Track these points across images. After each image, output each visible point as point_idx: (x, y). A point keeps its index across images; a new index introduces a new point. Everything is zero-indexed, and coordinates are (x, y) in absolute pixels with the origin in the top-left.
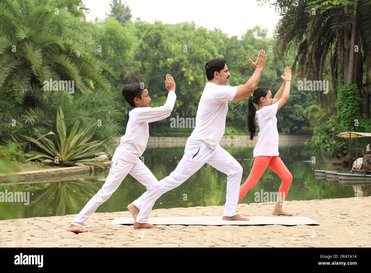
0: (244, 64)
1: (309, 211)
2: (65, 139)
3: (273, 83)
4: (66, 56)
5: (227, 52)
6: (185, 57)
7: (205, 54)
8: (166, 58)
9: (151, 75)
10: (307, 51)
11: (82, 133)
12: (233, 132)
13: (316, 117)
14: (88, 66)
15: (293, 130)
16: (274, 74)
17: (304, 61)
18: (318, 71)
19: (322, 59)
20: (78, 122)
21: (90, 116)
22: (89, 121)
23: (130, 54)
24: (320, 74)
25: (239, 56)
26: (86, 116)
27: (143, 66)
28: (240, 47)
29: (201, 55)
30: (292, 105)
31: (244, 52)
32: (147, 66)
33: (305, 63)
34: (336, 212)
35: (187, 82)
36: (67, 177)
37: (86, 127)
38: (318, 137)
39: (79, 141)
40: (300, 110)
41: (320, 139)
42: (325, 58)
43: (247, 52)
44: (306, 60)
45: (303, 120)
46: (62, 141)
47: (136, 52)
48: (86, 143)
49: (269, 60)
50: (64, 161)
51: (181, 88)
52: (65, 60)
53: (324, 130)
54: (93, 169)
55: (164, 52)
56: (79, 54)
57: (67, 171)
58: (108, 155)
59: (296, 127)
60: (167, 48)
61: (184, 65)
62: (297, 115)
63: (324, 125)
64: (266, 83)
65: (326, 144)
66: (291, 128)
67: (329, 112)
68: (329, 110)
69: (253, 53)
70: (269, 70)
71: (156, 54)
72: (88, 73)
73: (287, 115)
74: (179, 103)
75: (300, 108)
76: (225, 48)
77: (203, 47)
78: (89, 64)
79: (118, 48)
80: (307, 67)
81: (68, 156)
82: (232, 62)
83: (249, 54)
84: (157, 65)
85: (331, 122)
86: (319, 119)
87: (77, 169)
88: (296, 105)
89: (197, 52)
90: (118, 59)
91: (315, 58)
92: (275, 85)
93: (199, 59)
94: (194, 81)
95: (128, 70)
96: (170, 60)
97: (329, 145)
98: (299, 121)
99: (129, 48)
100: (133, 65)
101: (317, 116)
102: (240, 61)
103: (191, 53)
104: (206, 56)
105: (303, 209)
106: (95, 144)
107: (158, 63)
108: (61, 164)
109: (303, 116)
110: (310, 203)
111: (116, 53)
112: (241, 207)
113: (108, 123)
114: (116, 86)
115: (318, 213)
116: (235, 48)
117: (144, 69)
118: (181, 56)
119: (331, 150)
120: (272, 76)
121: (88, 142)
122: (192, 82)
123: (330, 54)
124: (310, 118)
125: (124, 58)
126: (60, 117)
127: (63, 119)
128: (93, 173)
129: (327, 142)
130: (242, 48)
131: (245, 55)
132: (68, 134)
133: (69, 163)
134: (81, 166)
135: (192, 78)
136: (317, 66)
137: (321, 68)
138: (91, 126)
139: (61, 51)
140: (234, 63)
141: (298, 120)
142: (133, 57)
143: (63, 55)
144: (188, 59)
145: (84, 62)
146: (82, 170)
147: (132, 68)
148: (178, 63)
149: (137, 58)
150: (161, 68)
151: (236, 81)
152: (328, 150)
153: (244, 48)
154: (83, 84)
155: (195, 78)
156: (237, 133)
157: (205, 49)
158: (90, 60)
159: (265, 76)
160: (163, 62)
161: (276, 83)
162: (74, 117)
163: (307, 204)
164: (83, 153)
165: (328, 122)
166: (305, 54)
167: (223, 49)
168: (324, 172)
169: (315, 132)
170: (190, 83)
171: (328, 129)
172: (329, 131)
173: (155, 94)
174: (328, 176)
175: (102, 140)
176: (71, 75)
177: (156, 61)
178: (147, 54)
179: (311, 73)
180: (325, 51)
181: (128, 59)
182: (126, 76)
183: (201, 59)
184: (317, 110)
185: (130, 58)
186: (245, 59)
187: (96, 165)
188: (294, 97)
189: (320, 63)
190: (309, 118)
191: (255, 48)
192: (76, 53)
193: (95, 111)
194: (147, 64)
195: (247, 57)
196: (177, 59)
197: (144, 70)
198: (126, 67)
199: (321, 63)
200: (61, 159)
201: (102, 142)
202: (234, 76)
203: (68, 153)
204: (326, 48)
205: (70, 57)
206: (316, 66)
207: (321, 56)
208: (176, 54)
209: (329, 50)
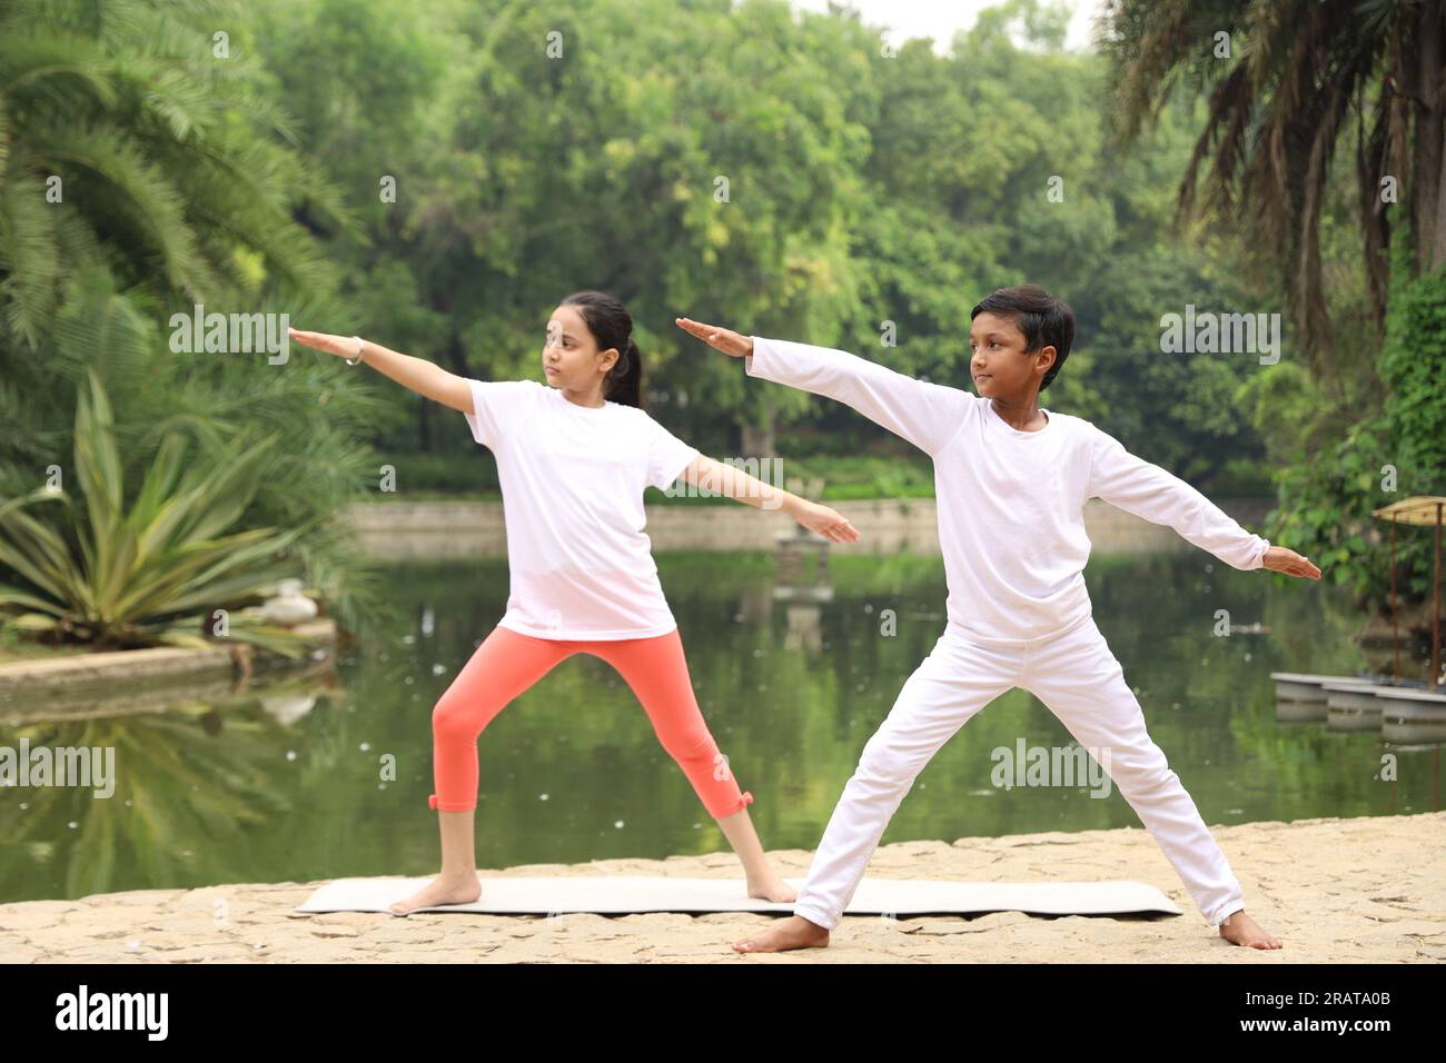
0: (965, 169)
2: (114, 519)
3: (1098, 257)
4: (122, 132)
5: (884, 112)
6: (689, 137)
7: (779, 123)
8: (601, 139)
9: (529, 218)
10: (1247, 113)
11: (194, 495)
12: (909, 483)
13: (1292, 418)
14: (228, 180)
16: (1103, 214)
17: (1234, 161)
18: (1299, 207)
19: (1315, 155)
20: (175, 444)
21: (232, 416)
22: (227, 438)
23: (435, 117)
24: (1306, 221)
25: (941, 134)
26: (216, 415)
27: (494, 175)
28: (942, 91)
29: (763, 126)
31: (964, 111)
32: (514, 174)
33: (1240, 168)
34: (1354, 889)
35: (699, 252)
36: (124, 700)
37: (214, 466)
38: (1294, 518)
39: (181, 531)
40: (1220, 386)
41: (1303, 528)
42: (1329, 147)
43: (978, 115)
44: (1242, 155)
45: (1233, 429)
46: (104, 527)
47: (458, 112)
48: (216, 538)
49: (1077, 150)
50: (106, 625)
51: (671, 278)
52: (118, 151)
53: (1321, 482)
54: (245, 661)
55: (592, 111)
56: (181, 123)
57: (125, 673)
58: (315, 594)
59: (1201, 464)
60: (606, 92)
61: (686, 175)
62: (1205, 408)
63: (1322, 460)
64: (1063, 256)
65: (1331, 548)
67: (1350, 399)
68: (1349, 385)
69: (1005, 115)
70: (1080, 195)
71: (554, 119)
72: (227, 215)
73: (1160, 406)
74: (661, 351)
75: (1222, 377)
76: (876, 95)
77: (772, 92)
78: (230, 171)
79: (378, 92)
80: (1246, 192)
81: (130, 600)
82: (905, 158)
83: (985, 121)
84: (557, 171)
85: (1355, 449)
86: (1306, 431)
87: (169, 661)
88: (1202, 362)
89: (743, 111)
90: (377, 142)
91: (1283, 151)
92: (1106, 266)
93: (752, 145)
94: (729, 248)
95: (422, 192)
96: (619, 151)
97: (1343, 555)
98: (1218, 431)
99: (427, 91)
100: (446, 169)
101: (1297, 414)
102: (940, 157)
103: (718, 118)
104: (787, 129)
106: (256, 545)
107: (564, 162)
108: (97, 637)
109: (1234, 414)
110: (1237, 838)
111: (368, 112)
112: (914, 860)
113: (320, 444)
114: (368, 267)
116: (924, 94)
117: (497, 192)
118: (669, 132)
119: (1355, 578)
120: (1094, 227)
121: (229, 532)
122: (721, 253)
123: (1354, 128)
124: (1265, 422)
125: (405, 139)
126: (95, 413)
127: (108, 429)
128: (246, 680)
129: (1334, 540)
130: (954, 97)
131: (968, 129)
132: (130, 497)
133: (133, 634)
134: (187, 648)
135: (718, 234)
136: (1295, 184)
137: (1310, 195)
138: (241, 461)
139: (96, 112)
140: (917, 163)
141: (1211, 432)
142: (445, 133)
143: (108, 127)
144: (703, 146)
145: (208, 163)
146: (195, 665)
147: (443, 183)
148: (656, 163)
149: (467, 138)
150: (577, 187)
151: (926, 251)
152: (1342, 576)
153: (964, 93)
154: (200, 266)
155: (736, 235)
157: (783, 97)
158: (236, 153)
159: (1060, 225)
160: (589, 155)
161: (1109, 258)
162: (159, 418)
164: (199, 588)
165: (1339, 448)
166: (1239, 128)
167: (865, 100)
168: (1317, 686)
169: (1282, 493)
170: (710, 257)
171: (1343, 480)
172: (1348, 489)
174: (1333, 702)
175: (291, 526)
176: (144, 222)
177: (555, 151)
178: (511, 120)
179: (1267, 220)
180: (1330, 118)
181: (422, 142)
182: (414, 221)
183: (762, 148)
184: (1297, 388)
185: (435, 137)
186: (968, 147)
187: (261, 641)
189: (1306, 171)
190: (1257, 422)
191: (1017, 95)
192: (167, 120)
193: (258, 392)
194: (511, 165)
195: (976, 137)
196: (650, 144)
197: (500, 192)
198: (416, 181)
199: (1313, 172)
200: (98, 611)
201: (287, 538)
202: (917, 226)
203: (130, 584)
204: (1335, 101)
205: (142, 137)
206: (1289, 185)
207: (1312, 141)
208: (646, 119)
209: (1351, 109)
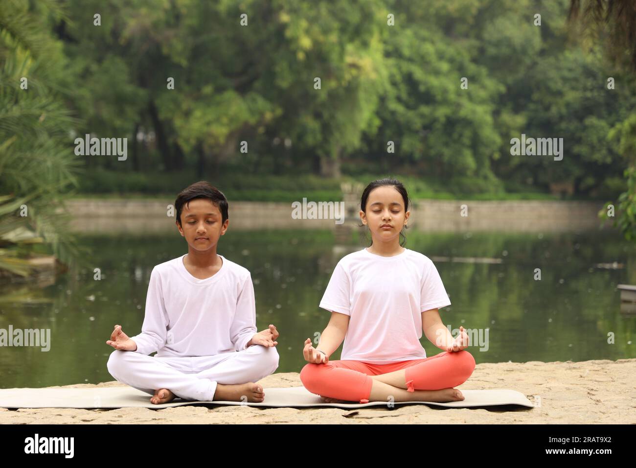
0: (452, 6)
1: (568, 389)
3: (530, 58)
9: (195, 32)
12: (418, 190)
15: (583, 186)
16: (534, 33)
27: (174, 6)
30: (581, 119)
32: (186, 6)
35: (294, 53)
40: (601, 133)
45: (608, 160)
51: (278, 69)
59: (590, 181)
61: (287, 7)
62: (593, 147)
66: (578, 181)
74: (273, 111)
75: (603, 129)
84: (212, 5)
88: (591, 121)
92: (535, 64)
94: (312, 50)
95: (132, 17)
98: (600, 162)
105: (552, 384)
109: (609, 149)
114: (100, 61)
115: (593, 397)
120: (528, 41)
122: (308, 54)
124: (626, 150)
135: (306, 42)
147: (143, 11)
150: (223, 15)
151: (429, 54)
155: (316, 43)
156: (430, 193)
159: (508, 39)
161: (537, 59)
163: (569, 371)
170: (301, 56)
173: (207, 82)
182: (126, 34)
188: (587, 99)
190: (621, 151)
197: (178, 17)
198: (128, 10)
202: (424, 40)
